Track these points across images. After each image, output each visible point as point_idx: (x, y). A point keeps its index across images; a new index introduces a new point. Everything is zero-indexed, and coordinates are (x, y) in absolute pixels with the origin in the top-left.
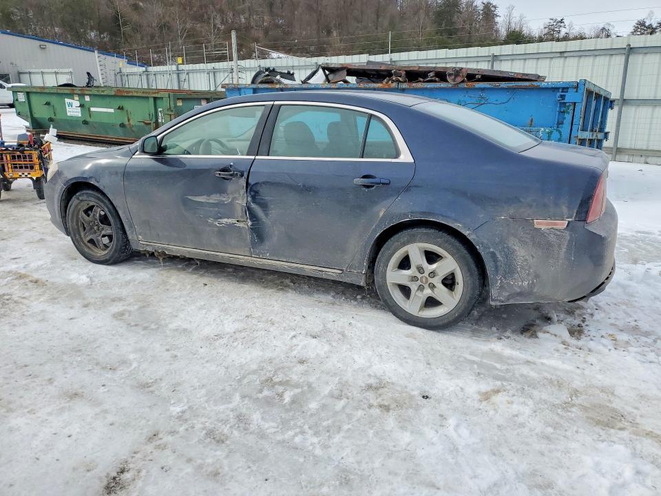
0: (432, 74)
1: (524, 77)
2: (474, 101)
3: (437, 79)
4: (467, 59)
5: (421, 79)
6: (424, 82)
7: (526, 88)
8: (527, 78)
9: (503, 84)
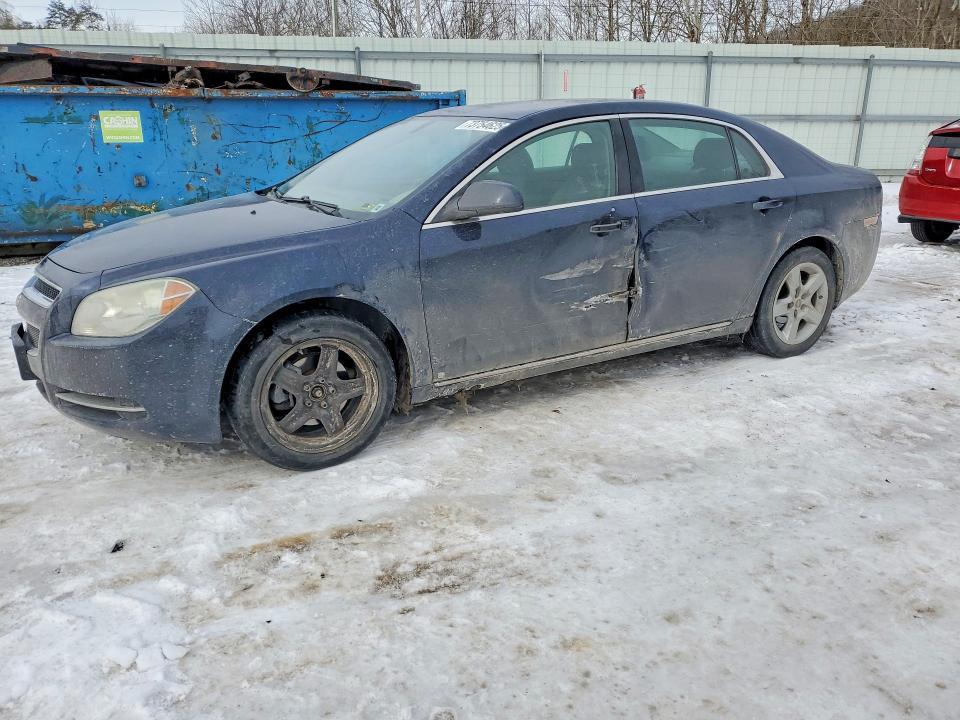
0: (245, 76)
1: (392, 85)
2: (331, 117)
3: (259, 84)
4: (298, 54)
5: (231, 85)
6: (235, 88)
7: (403, 100)
8: (397, 86)
9: (373, 94)
